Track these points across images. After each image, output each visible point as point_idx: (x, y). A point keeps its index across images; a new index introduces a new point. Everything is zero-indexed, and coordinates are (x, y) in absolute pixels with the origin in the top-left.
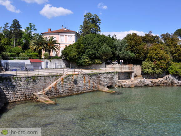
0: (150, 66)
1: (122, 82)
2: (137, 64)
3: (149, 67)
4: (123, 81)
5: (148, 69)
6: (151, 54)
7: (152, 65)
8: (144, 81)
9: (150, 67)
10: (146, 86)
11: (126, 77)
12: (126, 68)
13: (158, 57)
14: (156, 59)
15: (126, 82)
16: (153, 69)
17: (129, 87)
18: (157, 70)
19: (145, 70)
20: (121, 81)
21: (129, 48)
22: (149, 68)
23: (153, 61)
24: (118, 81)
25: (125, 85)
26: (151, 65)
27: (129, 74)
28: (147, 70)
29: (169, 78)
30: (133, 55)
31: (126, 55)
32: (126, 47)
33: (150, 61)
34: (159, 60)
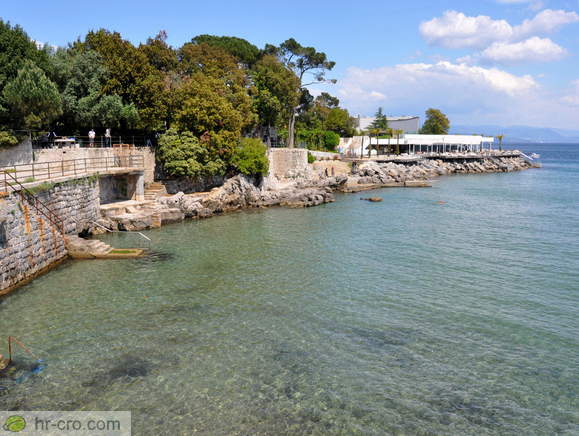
0: (192, 150)
1: (114, 212)
2: (140, 144)
3: (189, 153)
4: (117, 209)
5: (186, 159)
6: (194, 111)
7: (198, 146)
8: (181, 202)
9: (191, 154)
10: (190, 216)
11: (113, 194)
12: (108, 159)
13: (216, 120)
14: (208, 126)
15: (127, 211)
16: (201, 158)
17: (148, 228)
18: (211, 164)
19: (177, 163)
20: (111, 209)
21: (116, 86)
22: (190, 157)
23: (198, 134)
24: (102, 211)
25: (132, 222)
26: (193, 146)
27: (123, 180)
28: (184, 163)
29: (240, 185)
30: (131, 110)
31: (103, 111)
32: (103, 82)
33: (191, 134)
34: (217, 129)
